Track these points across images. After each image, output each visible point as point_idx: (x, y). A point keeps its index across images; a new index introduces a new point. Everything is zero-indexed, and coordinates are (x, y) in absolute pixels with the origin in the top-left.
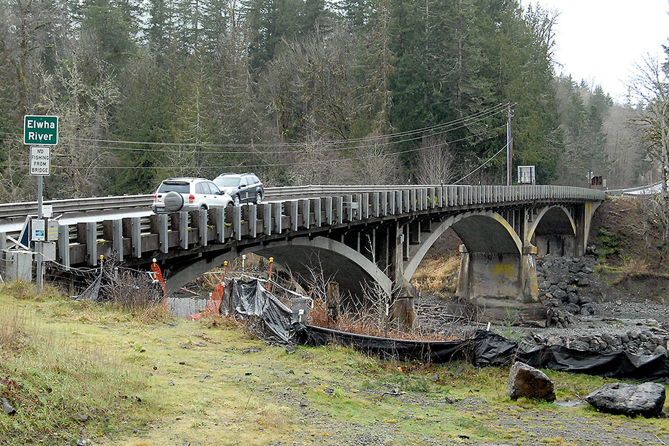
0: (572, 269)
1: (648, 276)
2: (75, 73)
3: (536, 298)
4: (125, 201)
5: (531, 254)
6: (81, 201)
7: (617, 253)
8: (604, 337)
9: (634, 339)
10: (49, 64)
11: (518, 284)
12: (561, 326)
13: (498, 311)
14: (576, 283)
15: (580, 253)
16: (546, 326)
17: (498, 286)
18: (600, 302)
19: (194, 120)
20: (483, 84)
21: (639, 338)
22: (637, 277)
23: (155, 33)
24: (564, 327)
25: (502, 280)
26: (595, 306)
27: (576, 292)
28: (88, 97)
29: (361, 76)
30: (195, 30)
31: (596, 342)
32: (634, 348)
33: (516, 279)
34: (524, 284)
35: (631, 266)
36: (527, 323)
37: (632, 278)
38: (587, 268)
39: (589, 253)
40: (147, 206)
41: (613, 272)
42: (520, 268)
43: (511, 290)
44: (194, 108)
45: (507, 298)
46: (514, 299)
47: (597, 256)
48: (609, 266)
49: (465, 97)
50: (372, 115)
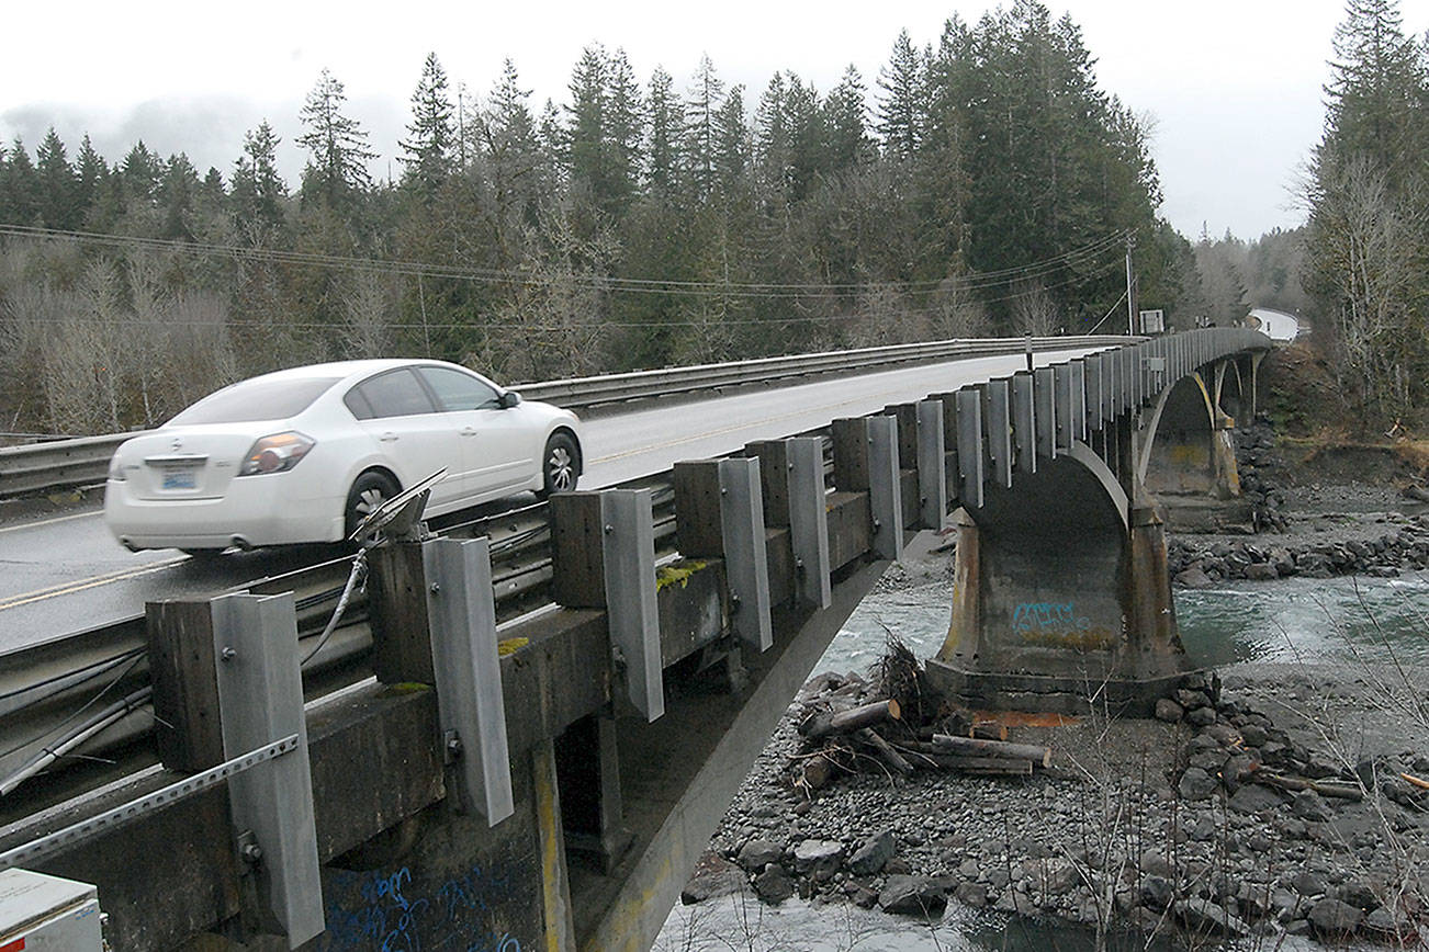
0: (1245, 444)
1: (1351, 449)
2: (564, 225)
3: (1236, 492)
4: (670, 380)
5: (1226, 429)
6: (578, 384)
7: (1298, 419)
8: (1350, 545)
9: (1391, 547)
10: (531, 217)
11: (1211, 473)
12: (1276, 530)
13: (1183, 513)
14: (1252, 462)
15: (1249, 421)
16: (1256, 532)
17: (1180, 476)
18: (1289, 488)
19: (720, 273)
20: (1086, 209)
21: (1398, 543)
22: (1337, 450)
23: (658, 177)
24: (1282, 532)
25: (1186, 468)
26: (1284, 493)
27: (1254, 475)
28: (581, 254)
29: (928, 209)
30: (707, 171)
31: (1341, 554)
32: (1394, 560)
33: (1207, 466)
34: (1218, 474)
35: (1323, 437)
36: (1227, 529)
37: (1330, 451)
38: (1265, 442)
39: (1258, 420)
40: (712, 388)
41: (1301, 445)
42: (1212, 449)
43: (1201, 482)
44: (720, 258)
45: (1195, 493)
46: (1206, 494)
47: (1271, 424)
48: (1295, 437)
49: (1063, 226)
50: (944, 257)
